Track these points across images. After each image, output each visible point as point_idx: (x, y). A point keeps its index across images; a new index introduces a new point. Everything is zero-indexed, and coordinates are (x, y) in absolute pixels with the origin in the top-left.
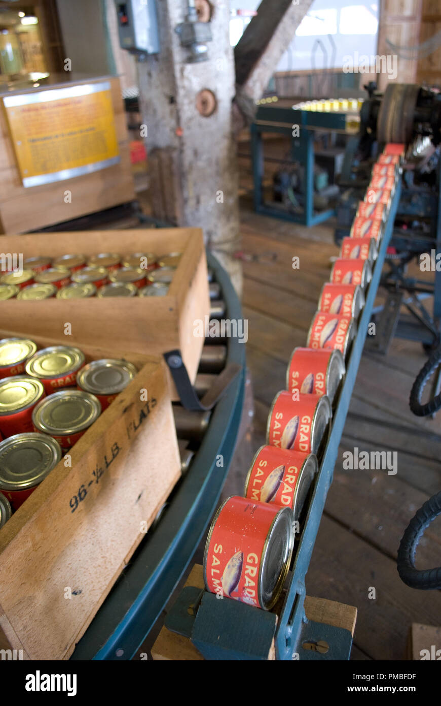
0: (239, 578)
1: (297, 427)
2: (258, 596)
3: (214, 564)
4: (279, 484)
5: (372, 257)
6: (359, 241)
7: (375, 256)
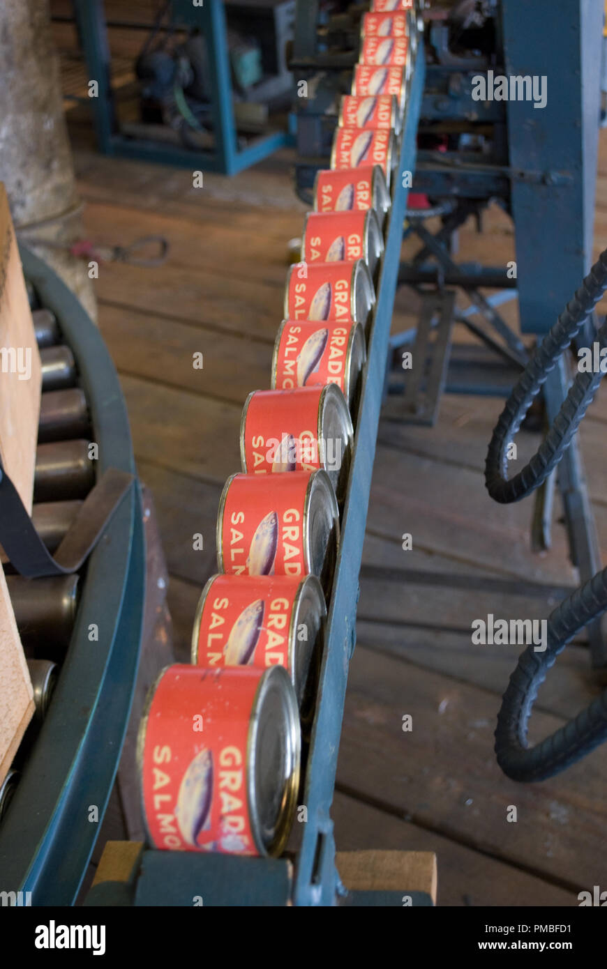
0: (209, 800)
1: (275, 533)
2: (250, 829)
3: (158, 785)
4: (256, 635)
5: (380, 208)
6: (350, 176)
7: (386, 205)
